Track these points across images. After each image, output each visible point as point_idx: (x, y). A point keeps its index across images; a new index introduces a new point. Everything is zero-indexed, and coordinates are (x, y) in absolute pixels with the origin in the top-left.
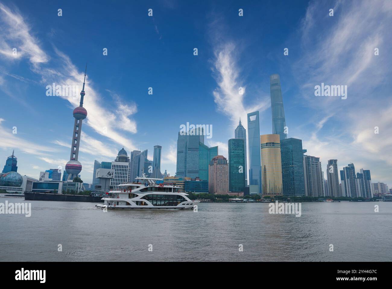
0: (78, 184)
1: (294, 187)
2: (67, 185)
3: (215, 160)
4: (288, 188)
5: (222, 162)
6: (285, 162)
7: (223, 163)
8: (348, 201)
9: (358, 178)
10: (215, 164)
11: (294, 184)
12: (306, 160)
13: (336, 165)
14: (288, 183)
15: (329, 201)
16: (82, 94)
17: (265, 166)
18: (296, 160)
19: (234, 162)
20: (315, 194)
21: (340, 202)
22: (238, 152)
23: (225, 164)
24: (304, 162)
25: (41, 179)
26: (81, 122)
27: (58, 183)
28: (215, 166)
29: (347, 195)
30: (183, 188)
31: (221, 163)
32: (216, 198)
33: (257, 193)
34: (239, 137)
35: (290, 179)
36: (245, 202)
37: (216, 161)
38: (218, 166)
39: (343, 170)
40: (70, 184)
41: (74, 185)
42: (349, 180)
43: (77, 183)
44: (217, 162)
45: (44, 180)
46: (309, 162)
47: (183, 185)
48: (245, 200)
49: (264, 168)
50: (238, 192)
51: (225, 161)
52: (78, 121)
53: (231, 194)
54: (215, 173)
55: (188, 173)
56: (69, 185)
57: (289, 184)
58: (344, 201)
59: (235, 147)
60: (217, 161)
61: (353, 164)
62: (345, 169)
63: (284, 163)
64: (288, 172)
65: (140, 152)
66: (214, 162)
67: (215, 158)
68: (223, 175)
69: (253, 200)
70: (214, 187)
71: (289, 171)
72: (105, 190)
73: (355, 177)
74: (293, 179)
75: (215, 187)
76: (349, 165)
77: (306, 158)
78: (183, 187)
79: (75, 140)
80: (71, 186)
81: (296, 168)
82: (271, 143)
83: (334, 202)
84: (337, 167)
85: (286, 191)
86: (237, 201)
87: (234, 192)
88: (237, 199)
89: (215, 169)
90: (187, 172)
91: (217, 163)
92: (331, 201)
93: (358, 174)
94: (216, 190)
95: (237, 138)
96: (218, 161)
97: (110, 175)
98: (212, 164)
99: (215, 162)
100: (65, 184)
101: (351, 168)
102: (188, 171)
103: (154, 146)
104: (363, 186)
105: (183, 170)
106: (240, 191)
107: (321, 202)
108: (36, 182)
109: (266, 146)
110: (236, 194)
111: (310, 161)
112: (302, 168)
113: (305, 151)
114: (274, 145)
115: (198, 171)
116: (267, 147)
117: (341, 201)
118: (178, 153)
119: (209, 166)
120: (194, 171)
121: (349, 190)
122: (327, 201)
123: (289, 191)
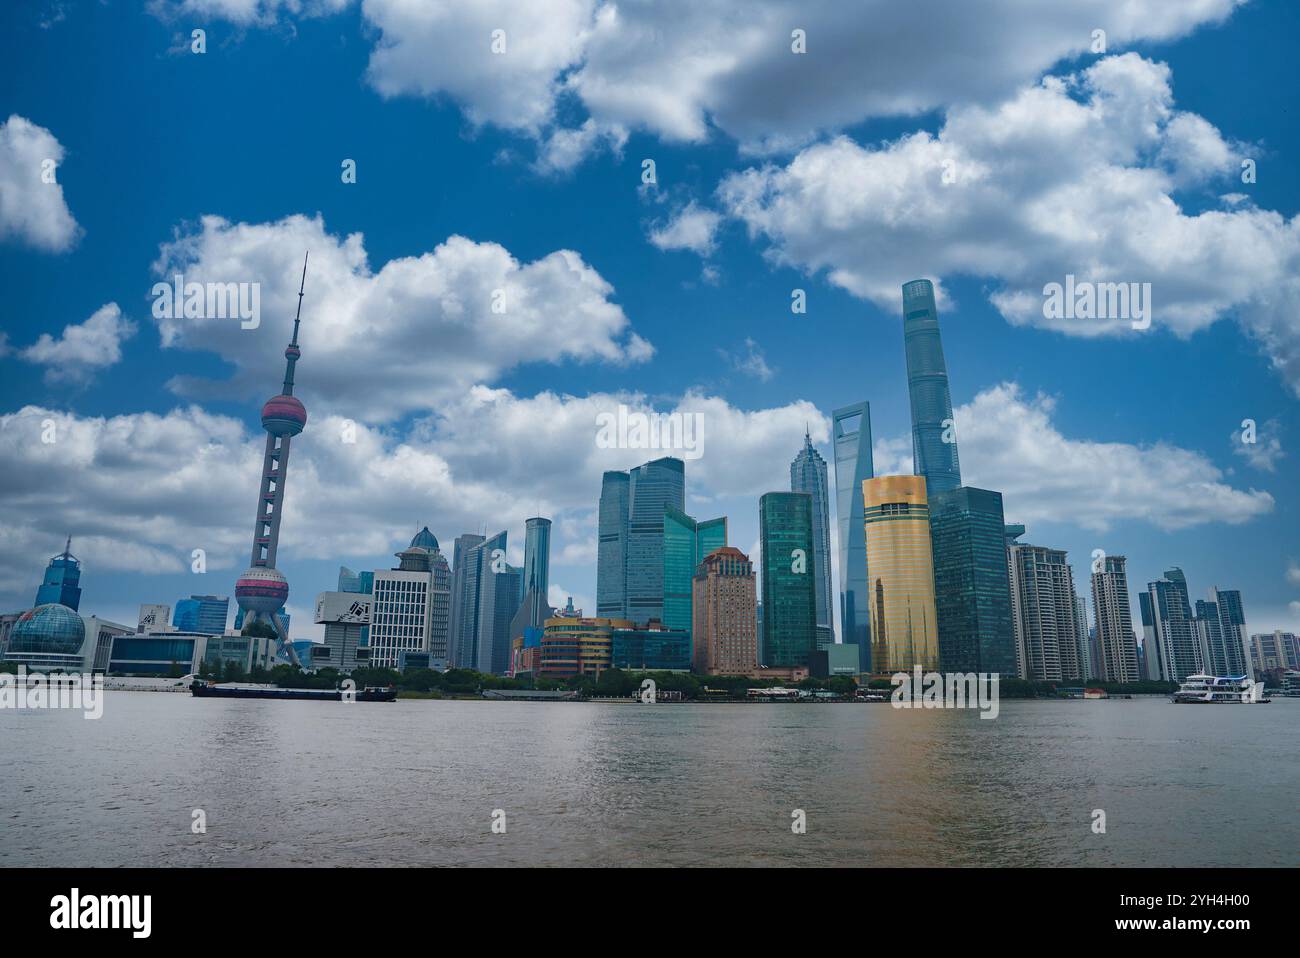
0: (256, 643)
1: (978, 650)
2: (221, 647)
3: (711, 564)
4: (958, 652)
5: (736, 569)
6: (949, 566)
7: (738, 572)
8: (1160, 695)
9: (1200, 618)
10: (711, 575)
11: (978, 641)
12: (1018, 559)
13: (1122, 575)
14: (957, 637)
15: (1094, 696)
16: (291, 353)
17: (879, 581)
18: (984, 560)
19: (779, 568)
20: (1051, 673)
21: (1130, 698)
22: (791, 537)
23: (743, 574)
24: (1013, 564)
25: (141, 629)
26: (286, 445)
27: (193, 641)
28: (712, 581)
29: (1162, 675)
30: (605, 655)
31: (730, 573)
32: (706, 688)
33: (853, 669)
34: (804, 486)
35: (965, 623)
36: (802, 700)
37: (714, 565)
38: (721, 581)
39: (1146, 590)
40: (231, 644)
41: (243, 646)
42: (1167, 624)
43: (253, 639)
44: (718, 568)
45: (149, 632)
46: (1029, 565)
47: (607, 644)
48: (803, 693)
49: (875, 586)
50: (791, 668)
51: (743, 567)
52: (278, 440)
53: (764, 672)
54: (711, 606)
55: (632, 605)
56: (227, 645)
57: (961, 638)
58: (1148, 695)
59: (782, 520)
60: (716, 566)
61: (1179, 572)
62: (1154, 588)
63: (946, 568)
64: (959, 599)
65: (484, 538)
66: (708, 570)
67: (713, 556)
68: (739, 613)
69: (829, 694)
70: (710, 651)
71: (962, 597)
72: (342, 661)
73: (1188, 616)
74: (976, 621)
75: (712, 650)
76: (1167, 574)
77: (1017, 552)
78: (607, 651)
79: (267, 501)
80: (234, 651)
81: (983, 586)
82: (896, 504)
83: (1108, 698)
84: (1123, 582)
85: (953, 663)
86: (773, 699)
87: (777, 667)
88: (777, 690)
89: (712, 593)
90: (629, 602)
91: (719, 572)
92: (1098, 696)
93: (1200, 604)
94: (714, 662)
95: (799, 490)
96: (721, 566)
97: (358, 613)
98: (702, 578)
99: (712, 571)
100: (215, 643)
101: (1173, 586)
102: (632, 600)
103: (526, 518)
104: (1219, 644)
105: (618, 597)
106: (796, 665)
107: (1065, 697)
108: (124, 636)
109: (883, 514)
110: (781, 673)
111: (1032, 562)
112: (1005, 585)
113: (1019, 530)
114: (907, 512)
115: (661, 600)
116: (886, 519)
117: (1132, 696)
118: (601, 541)
119: (694, 581)
120: (647, 600)
121: (1168, 657)
122: (1087, 695)
123: (960, 663)
